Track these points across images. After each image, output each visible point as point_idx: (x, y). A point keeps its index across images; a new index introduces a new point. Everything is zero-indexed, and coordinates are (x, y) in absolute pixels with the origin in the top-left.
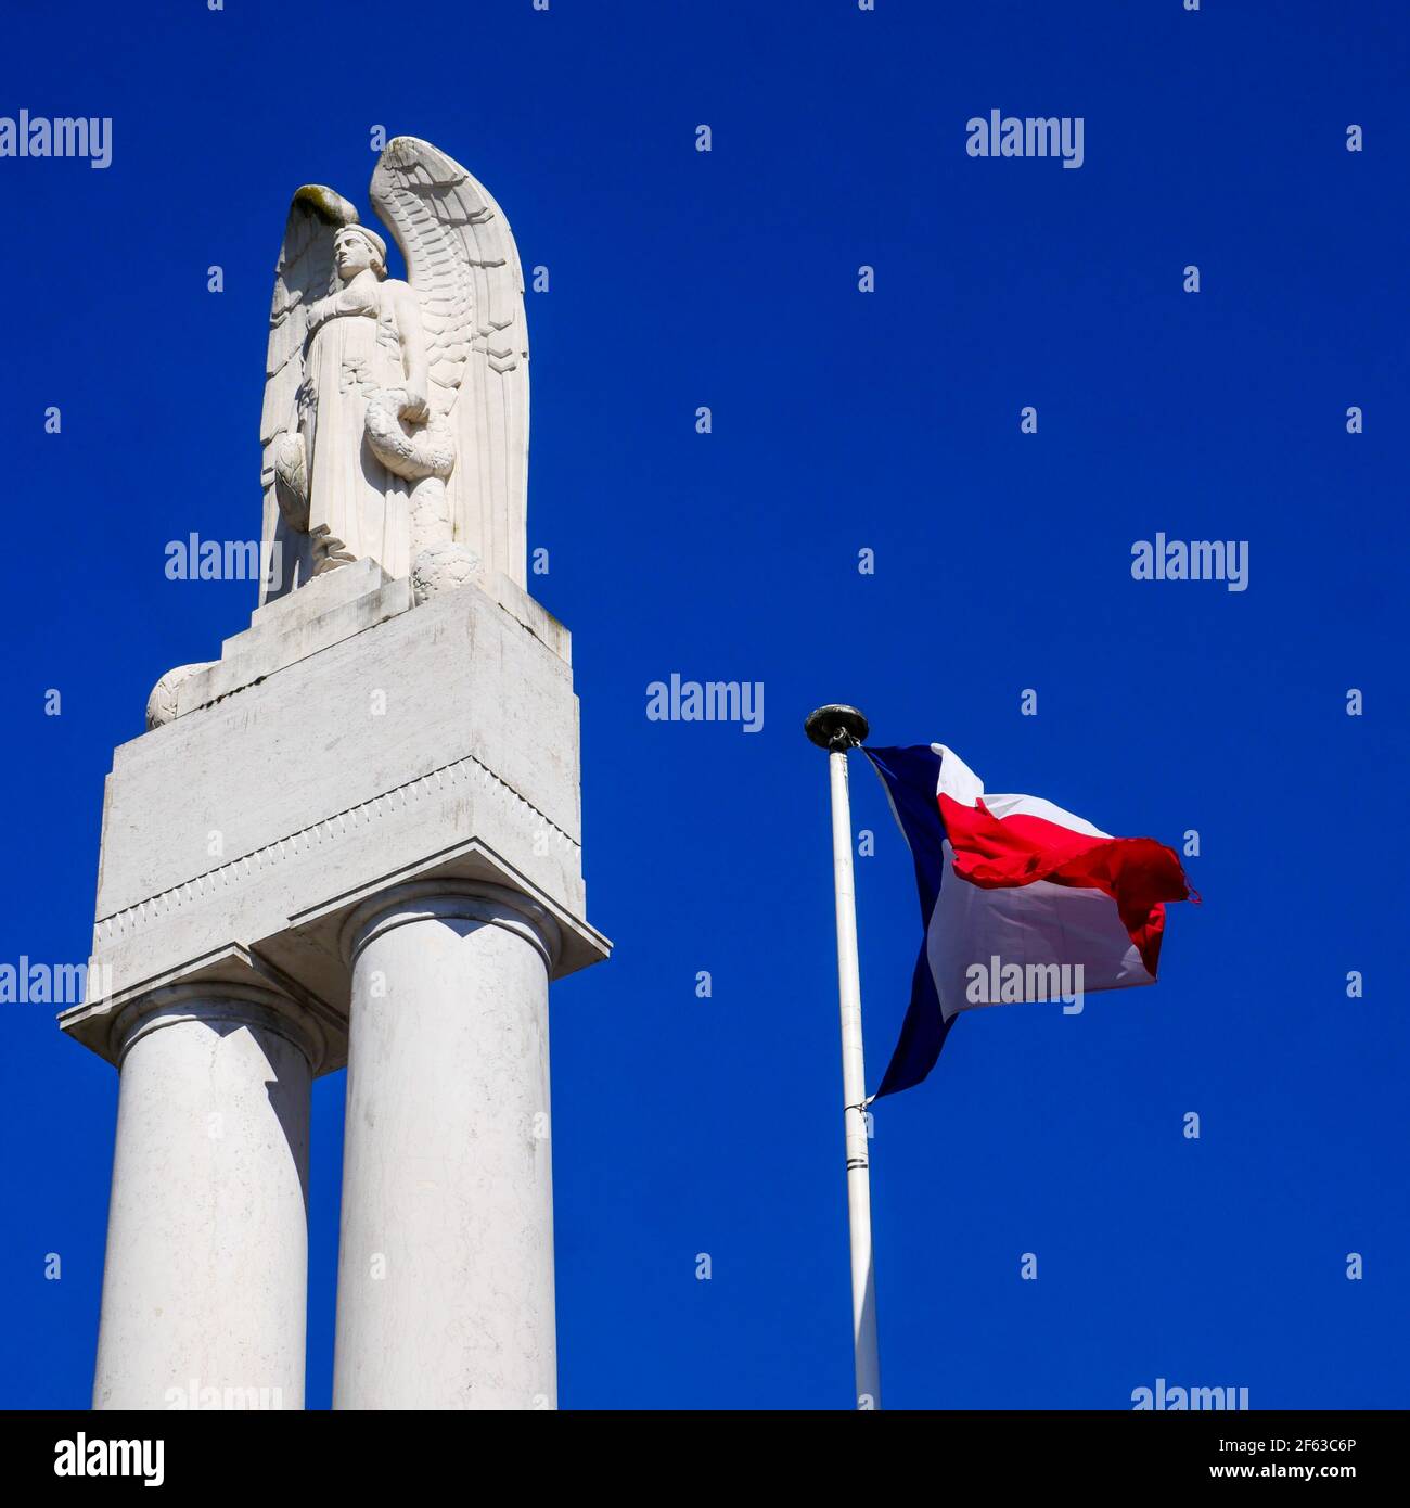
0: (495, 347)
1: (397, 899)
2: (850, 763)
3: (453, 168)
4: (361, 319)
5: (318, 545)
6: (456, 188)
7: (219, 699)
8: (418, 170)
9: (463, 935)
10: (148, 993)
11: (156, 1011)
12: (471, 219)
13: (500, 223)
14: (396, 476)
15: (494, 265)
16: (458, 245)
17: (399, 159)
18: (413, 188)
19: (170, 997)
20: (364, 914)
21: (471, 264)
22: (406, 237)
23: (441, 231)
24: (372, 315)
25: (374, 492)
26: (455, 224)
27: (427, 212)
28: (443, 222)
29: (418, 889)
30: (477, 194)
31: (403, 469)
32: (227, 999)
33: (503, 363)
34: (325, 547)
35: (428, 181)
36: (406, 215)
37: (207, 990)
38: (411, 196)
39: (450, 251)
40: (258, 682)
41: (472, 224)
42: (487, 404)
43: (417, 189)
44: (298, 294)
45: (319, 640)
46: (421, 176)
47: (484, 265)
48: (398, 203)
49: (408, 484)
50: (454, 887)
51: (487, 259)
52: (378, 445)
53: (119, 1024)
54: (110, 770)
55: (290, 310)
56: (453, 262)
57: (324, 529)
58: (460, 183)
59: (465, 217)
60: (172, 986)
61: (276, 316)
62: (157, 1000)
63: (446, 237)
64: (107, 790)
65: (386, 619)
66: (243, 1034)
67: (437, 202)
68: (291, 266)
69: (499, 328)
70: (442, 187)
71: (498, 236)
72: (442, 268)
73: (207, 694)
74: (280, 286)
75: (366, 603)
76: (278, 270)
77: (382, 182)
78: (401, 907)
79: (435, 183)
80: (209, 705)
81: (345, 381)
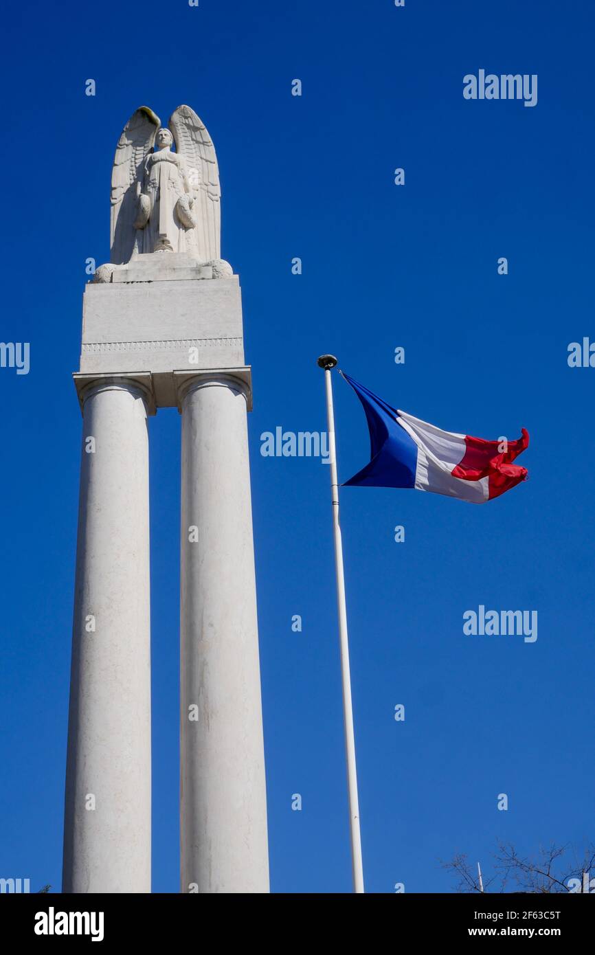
0: (209, 190)
1: (215, 377)
2: (331, 374)
3: (200, 124)
4: (173, 165)
5: (162, 239)
6: (201, 131)
7: (132, 282)
8: (189, 119)
9: (236, 395)
10: (112, 377)
11: (112, 384)
12: (204, 143)
13: (212, 149)
14: (183, 225)
15: (211, 162)
16: (197, 149)
17: (184, 113)
18: (186, 124)
19: (120, 381)
20: (202, 378)
21: (201, 158)
22: (180, 139)
23: (192, 142)
24: (176, 165)
25: (177, 228)
26: (197, 142)
27: (188, 134)
28: (193, 140)
29: (224, 376)
30: (207, 137)
31: (187, 223)
32: (137, 387)
33: (214, 198)
34: (163, 241)
35: (191, 124)
36: (181, 131)
37: (132, 382)
38: (184, 127)
39: (194, 151)
40: (149, 282)
41: (204, 145)
42: (207, 210)
43: (188, 126)
44: (130, 142)
45: (174, 276)
46: (190, 121)
47: (207, 161)
48: (180, 127)
49: (186, 228)
50: (235, 379)
51: (208, 159)
52: (183, 213)
53: (95, 383)
54: (84, 291)
55: (127, 145)
56: (195, 155)
57: (165, 235)
58: (203, 129)
59: (201, 141)
60: (122, 377)
61: (121, 145)
62: (115, 381)
63: (193, 145)
64: (84, 299)
65: (203, 279)
67: (193, 133)
68: (130, 130)
69: (213, 185)
70: (195, 129)
71: (211, 152)
72: (191, 155)
73: (126, 278)
74: (124, 135)
75: (194, 270)
76: (125, 129)
77: (176, 117)
78: (216, 380)
79: (194, 126)
80: (128, 283)
81: (169, 185)
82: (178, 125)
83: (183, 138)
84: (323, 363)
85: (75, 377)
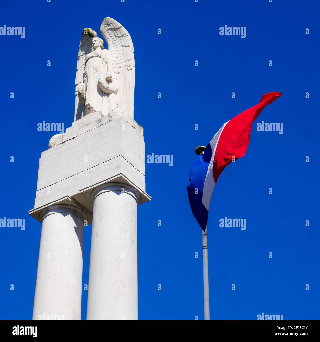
0: (127, 65)
1: (104, 187)
3: (119, 24)
4: (98, 58)
7: (65, 142)
8: (111, 25)
9: (118, 194)
10: (48, 207)
11: (50, 211)
12: (123, 36)
13: (129, 37)
15: (128, 46)
16: (120, 42)
17: (107, 22)
18: (110, 29)
19: (53, 207)
20: (96, 190)
21: (122, 46)
22: (108, 40)
23: (116, 38)
24: (100, 57)
25: (100, 97)
26: (119, 37)
27: (113, 34)
28: (116, 37)
29: (108, 185)
30: (124, 31)
31: (107, 91)
32: (66, 208)
33: (129, 68)
34: (89, 108)
35: (113, 27)
36: (108, 35)
37: (61, 206)
38: (109, 31)
39: (118, 43)
40: (74, 138)
42: (125, 77)
43: (111, 29)
44: (84, 52)
45: (87, 129)
47: (125, 46)
48: (106, 32)
49: (108, 95)
50: (116, 184)
52: (101, 86)
53: (42, 213)
54: (40, 157)
55: (82, 56)
56: (118, 46)
57: (89, 104)
58: (120, 28)
59: (121, 36)
60: (54, 205)
61: (79, 57)
62: (50, 208)
63: (117, 40)
64: (40, 162)
65: (102, 125)
66: (69, 216)
67: (115, 32)
68: (82, 46)
69: (128, 60)
70: (116, 29)
71: (128, 40)
72: (116, 47)
73: (62, 141)
74: (80, 50)
75: (98, 121)
76: (79, 47)
77: (103, 27)
78: (105, 188)
79: (115, 28)
80: (63, 143)
81: (94, 72)
82: (105, 31)
83: (110, 38)
84: (199, 152)
85: (29, 213)
